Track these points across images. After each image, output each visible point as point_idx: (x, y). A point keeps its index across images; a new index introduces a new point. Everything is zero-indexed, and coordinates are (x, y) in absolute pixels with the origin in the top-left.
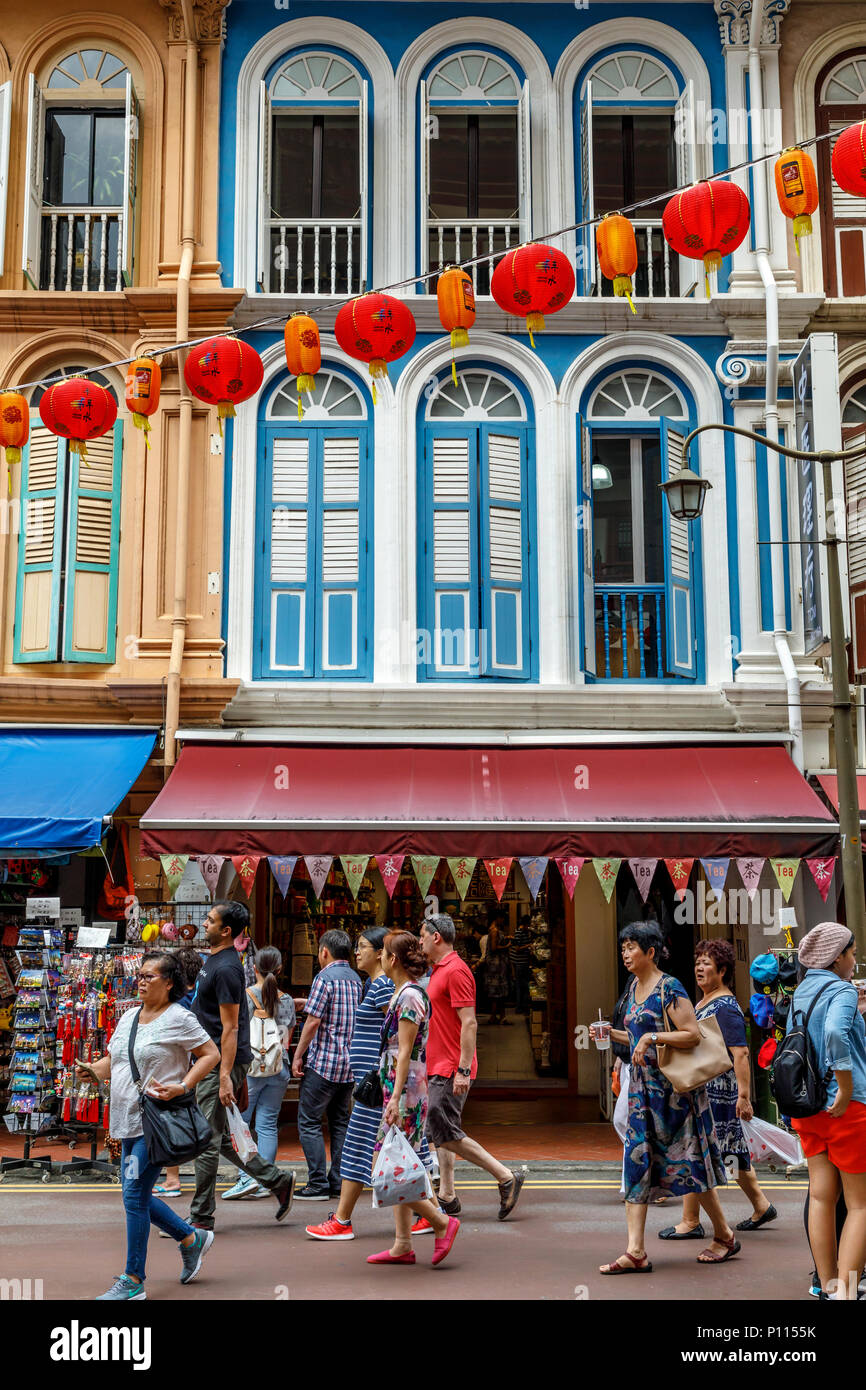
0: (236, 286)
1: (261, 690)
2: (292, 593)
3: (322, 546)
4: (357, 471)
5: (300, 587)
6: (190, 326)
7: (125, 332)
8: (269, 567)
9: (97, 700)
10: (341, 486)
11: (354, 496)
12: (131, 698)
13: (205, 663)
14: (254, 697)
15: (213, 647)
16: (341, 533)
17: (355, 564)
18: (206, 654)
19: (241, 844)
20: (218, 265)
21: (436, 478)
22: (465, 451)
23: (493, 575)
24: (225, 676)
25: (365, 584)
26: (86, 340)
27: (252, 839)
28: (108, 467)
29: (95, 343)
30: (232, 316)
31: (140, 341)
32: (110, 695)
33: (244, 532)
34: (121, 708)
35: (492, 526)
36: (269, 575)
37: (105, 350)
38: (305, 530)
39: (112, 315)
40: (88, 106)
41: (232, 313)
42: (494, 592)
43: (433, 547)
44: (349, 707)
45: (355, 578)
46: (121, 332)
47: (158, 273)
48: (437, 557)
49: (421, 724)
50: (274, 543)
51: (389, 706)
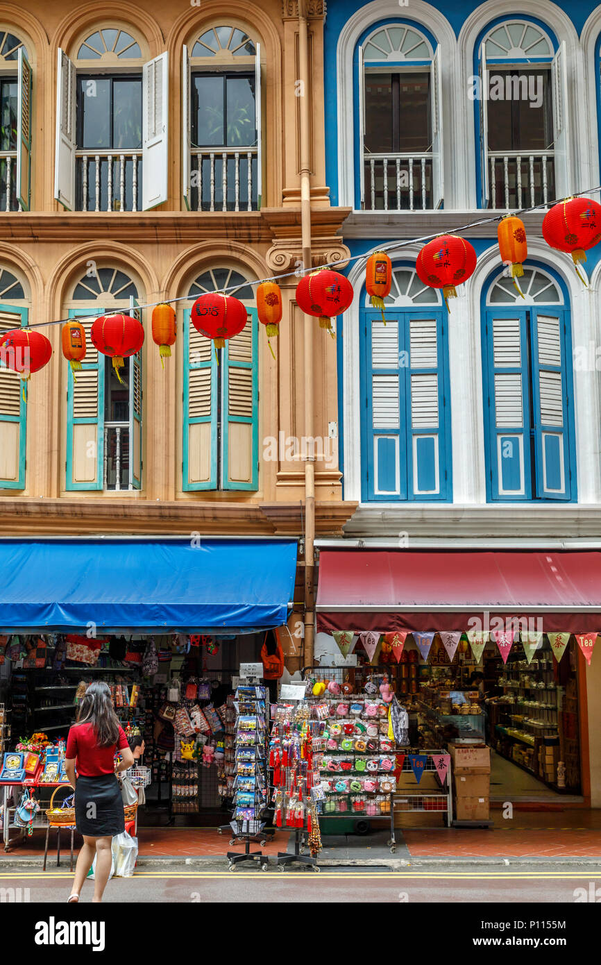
0: (340, 205)
1: (372, 510)
2: (389, 437)
3: (410, 402)
4: (435, 345)
5: (395, 432)
6: (312, 236)
7: (259, 242)
8: (372, 418)
9: (249, 518)
10: (424, 356)
11: (433, 364)
12: (277, 516)
13: (329, 490)
14: (365, 515)
15: (334, 478)
16: (425, 393)
17: (436, 415)
18: (330, 483)
19: (392, 623)
20: (327, 190)
21: (496, 349)
22: (517, 329)
23: (543, 422)
24: (343, 500)
25: (445, 430)
26: (230, 248)
27: (399, 619)
28: (248, 344)
29: (236, 251)
30: (340, 228)
31: (272, 248)
32: (259, 514)
33: (353, 392)
34: (267, 524)
35: (541, 385)
36: (372, 424)
37: (243, 256)
38: (397, 390)
39: (249, 229)
40: (221, 70)
41: (340, 225)
42: (544, 435)
43: (494, 401)
44: (436, 521)
45: (436, 425)
46: (255, 242)
47: (281, 197)
48: (498, 409)
49: (490, 534)
50: (374, 400)
51: (467, 521)
